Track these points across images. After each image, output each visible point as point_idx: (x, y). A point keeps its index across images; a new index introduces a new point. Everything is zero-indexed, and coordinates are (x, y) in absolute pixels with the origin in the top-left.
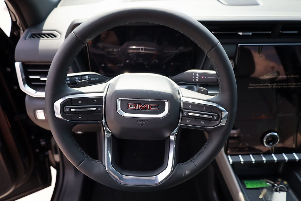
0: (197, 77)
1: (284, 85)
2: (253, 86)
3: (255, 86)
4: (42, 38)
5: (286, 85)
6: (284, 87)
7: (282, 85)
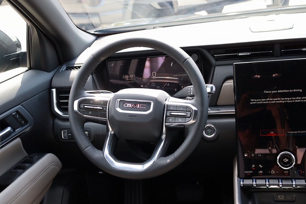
0: (192, 91)
1: (288, 100)
2: (255, 101)
3: (257, 102)
4: (73, 70)
5: (290, 100)
6: (289, 101)
7: (286, 100)
